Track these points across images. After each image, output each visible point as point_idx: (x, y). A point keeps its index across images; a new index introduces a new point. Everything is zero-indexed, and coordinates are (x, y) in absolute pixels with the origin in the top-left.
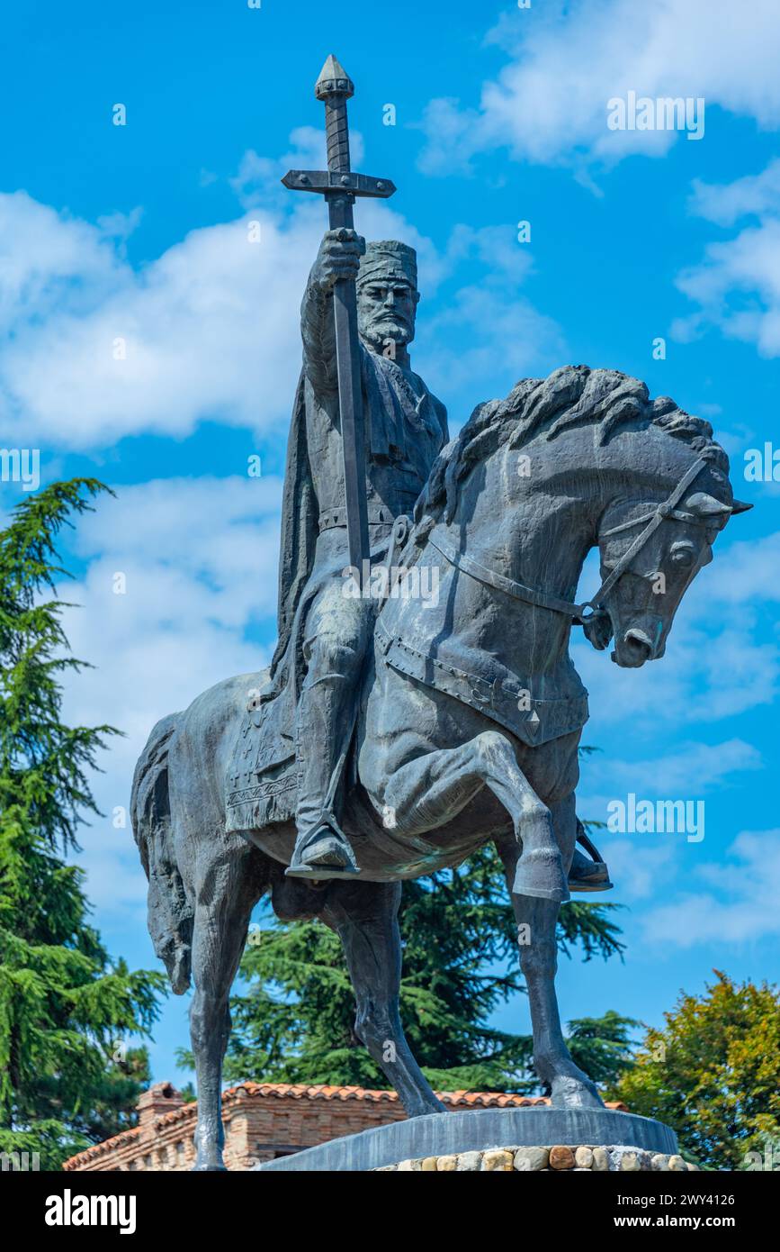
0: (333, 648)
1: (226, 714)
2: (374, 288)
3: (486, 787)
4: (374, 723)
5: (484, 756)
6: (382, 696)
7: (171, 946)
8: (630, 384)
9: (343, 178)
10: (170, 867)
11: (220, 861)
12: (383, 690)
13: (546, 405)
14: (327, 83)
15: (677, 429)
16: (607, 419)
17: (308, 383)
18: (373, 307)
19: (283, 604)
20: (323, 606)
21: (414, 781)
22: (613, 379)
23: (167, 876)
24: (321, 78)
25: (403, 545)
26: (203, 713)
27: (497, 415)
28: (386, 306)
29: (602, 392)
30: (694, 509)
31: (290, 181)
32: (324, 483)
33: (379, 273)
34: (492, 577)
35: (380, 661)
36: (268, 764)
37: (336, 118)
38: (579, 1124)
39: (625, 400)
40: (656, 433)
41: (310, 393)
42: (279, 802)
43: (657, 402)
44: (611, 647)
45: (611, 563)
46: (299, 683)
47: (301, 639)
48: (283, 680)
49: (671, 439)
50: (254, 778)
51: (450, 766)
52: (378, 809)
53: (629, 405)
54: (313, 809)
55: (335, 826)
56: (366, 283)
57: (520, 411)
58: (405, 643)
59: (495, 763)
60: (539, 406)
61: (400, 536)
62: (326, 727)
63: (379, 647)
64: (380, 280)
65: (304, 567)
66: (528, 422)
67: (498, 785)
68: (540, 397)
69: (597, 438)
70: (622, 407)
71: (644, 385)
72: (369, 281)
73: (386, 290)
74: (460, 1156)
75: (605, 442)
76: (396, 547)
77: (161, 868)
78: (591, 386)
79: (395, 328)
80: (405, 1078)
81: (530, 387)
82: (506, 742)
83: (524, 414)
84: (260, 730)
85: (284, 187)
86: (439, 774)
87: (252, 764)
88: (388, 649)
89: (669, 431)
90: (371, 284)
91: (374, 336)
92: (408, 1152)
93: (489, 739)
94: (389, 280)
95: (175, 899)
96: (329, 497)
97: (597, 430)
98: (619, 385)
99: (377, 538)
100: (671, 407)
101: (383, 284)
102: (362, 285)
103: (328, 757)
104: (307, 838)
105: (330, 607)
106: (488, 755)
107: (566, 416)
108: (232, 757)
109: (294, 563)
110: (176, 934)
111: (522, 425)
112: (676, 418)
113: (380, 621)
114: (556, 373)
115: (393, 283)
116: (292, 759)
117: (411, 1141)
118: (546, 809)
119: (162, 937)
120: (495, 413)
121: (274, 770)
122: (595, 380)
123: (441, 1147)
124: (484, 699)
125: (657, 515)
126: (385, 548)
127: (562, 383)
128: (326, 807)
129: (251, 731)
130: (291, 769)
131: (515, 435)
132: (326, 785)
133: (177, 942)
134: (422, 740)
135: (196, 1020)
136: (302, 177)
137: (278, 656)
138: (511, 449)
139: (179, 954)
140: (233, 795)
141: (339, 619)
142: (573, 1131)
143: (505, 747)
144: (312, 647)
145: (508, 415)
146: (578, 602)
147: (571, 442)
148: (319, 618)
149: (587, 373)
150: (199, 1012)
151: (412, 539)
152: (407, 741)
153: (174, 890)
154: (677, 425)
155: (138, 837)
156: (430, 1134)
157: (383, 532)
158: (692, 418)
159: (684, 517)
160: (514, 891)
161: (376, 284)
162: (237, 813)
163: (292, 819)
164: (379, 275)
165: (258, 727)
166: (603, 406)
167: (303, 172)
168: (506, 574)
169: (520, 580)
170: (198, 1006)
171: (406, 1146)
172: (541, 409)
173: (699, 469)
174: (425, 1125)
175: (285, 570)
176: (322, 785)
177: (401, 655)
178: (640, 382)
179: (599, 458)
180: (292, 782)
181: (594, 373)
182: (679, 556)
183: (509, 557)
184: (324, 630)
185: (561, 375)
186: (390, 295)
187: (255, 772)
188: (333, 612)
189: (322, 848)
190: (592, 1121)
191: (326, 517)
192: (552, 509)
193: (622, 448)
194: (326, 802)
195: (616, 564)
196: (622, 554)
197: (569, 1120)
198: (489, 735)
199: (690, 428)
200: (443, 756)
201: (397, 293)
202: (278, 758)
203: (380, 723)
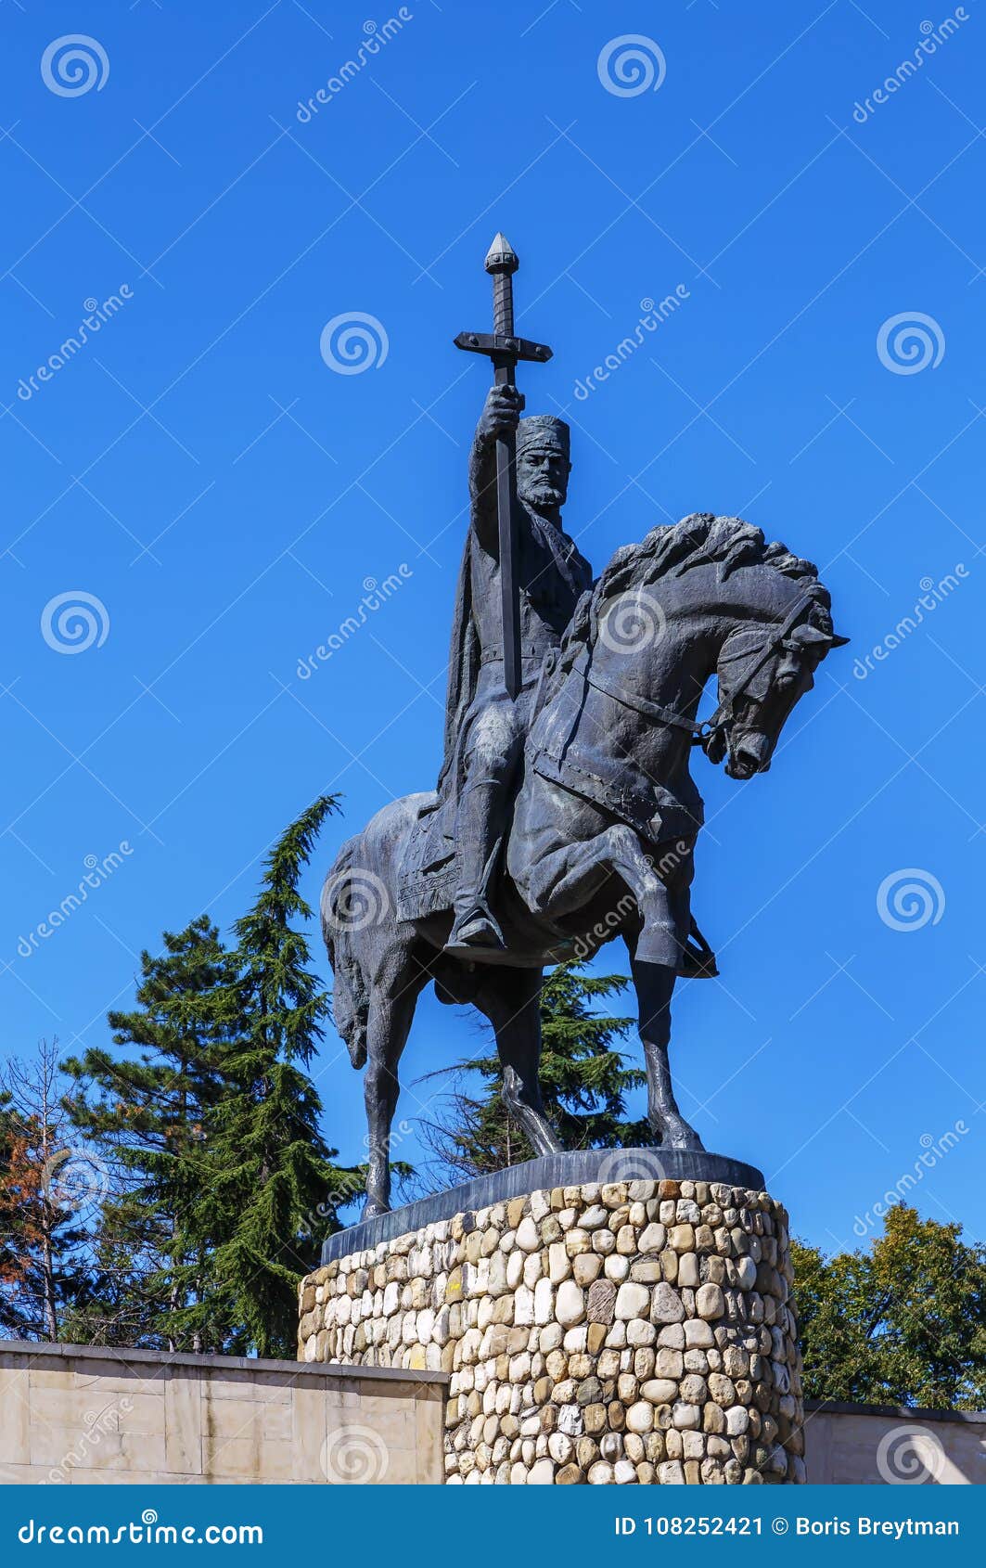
0: (489, 757)
1: (399, 825)
2: (533, 456)
3: (616, 872)
4: (522, 822)
5: (614, 845)
6: (530, 799)
7: (351, 1026)
8: (750, 529)
9: (507, 341)
10: (351, 961)
11: (391, 950)
12: (530, 794)
13: (676, 547)
14: (495, 256)
15: (787, 569)
16: (728, 558)
17: (474, 535)
18: (532, 473)
19: (449, 728)
20: (482, 724)
21: (554, 870)
22: (734, 525)
23: (349, 969)
24: (491, 251)
25: (550, 674)
26: (380, 824)
27: (634, 557)
28: (543, 472)
29: (725, 536)
30: (798, 639)
31: (460, 342)
32: (485, 622)
33: (538, 442)
34: (625, 696)
35: (529, 769)
36: (433, 861)
37: (502, 288)
38: (684, 1163)
39: (744, 543)
40: (769, 572)
41: (475, 543)
42: (441, 894)
43: (772, 546)
44: (725, 762)
45: (727, 686)
46: (459, 790)
47: (462, 753)
48: (447, 792)
49: (782, 578)
50: (420, 874)
51: (584, 857)
52: (523, 896)
53: (747, 547)
54: (467, 896)
55: (487, 910)
56: (526, 451)
57: (654, 552)
58: (549, 753)
59: (623, 851)
60: (670, 547)
61: (548, 666)
62: (482, 826)
63: (528, 758)
64: (538, 449)
65: (467, 696)
66: (660, 561)
67: (626, 870)
68: (671, 539)
69: (719, 576)
70: (741, 548)
71: (761, 531)
72: (529, 450)
73: (543, 458)
74: (583, 1187)
75: (726, 578)
76: (545, 677)
77: (343, 963)
78: (716, 530)
79: (550, 491)
80: (541, 1136)
81: (662, 531)
82: (633, 833)
83: (657, 554)
84: (427, 834)
85: (455, 346)
86: (576, 861)
87: (417, 864)
88: (536, 758)
89: (780, 571)
90: (529, 453)
91: (532, 497)
92: (540, 1184)
93: (617, 832)
94: (546, 449)
95: (355, 987)
96: (490, 635)
97: (719, 567)
98: (739, 529)
99: (529, 670)
100: (783, 551)
101: (540, 453)
102: (523, 454)
103: (482, 852)
104: (462, 919)
105: (488, 725)
106: (617, 843)
107: (693, 557)
108: (402, 859)
109: (458, 694)
110: (356, 1017)
111: (656, 563)
112: (788, 560)
113: (530, 738)
114: (686, 519)
115: (548, 452)
116: (452, 857)
117: (543, 1176)
118: (665, 888)
119: (344, 1020)
120: (632, 555)
121: (436, 866)
122: (718, 526)
123: (568, 1179)
124: (617, 801)
125: (768, 643)
126: (536, 678)
127: (690, 528)
128: (480, 893)
129: (419, 836)
130: (451, 864)
131: (648, 573)
132: (479, 877)
133: (356, 1024)
134: (562, 835)
135: (369, 1086)
136: (471, 338)
137: (444, 772)
138: (645, 585)
139: (357, 1035)
140: (402, 891)
141: (495, 735)
142: (679, 1169)
143: (632, 837)
144: (470, 757)
145: (643, 556)
146: (699, 720)
147: (696, 578)
148: (478, 733)
149: (712, 520)
150: (372, 1080)
151: (559, 668)
152: (549, 836)
153: (355, 981)
154: (787, 566)
155: (327, 938)
156: (558, 1169)
157: (534, 665)
158: (800, 560)
159: (791, 646)
160: (636, 958)
161: (534, 452)
162: (406, 906)
163: (451, 908)
164: (538, 444)
165: (425, 832)
166: (725, 547)
167: (473, 334)
168: (638, 694)
169: (648, 698)
170: (371, 1073)
171: (538, 1179)
172: (671, 550)
173: (805, 604)
174: (555, 1162)
175: (451, 698)
176: (477, 875)
177: (546, 762)
178: (758, 528)
179: (722, 594)
180: (452, 876)
181: (718, 520)
182: (786, 679)
183: (641, 678)
184: (482, 742)
185: (690, 520)
186: (546, 462)
187: (421, 869)
188: (490, 728)
189: (475, 927)
190: (695, 1160)
191: (486, 653)
192: (678, 638)
193: (740, 584)
194: (480, 889)
195: (733, 686)
196: (737, 678)
197: (676, 1159)
198: (619, 827)
199: (798, 568)
200: (580, 846)
201: (552, 461)
202: (442, 856)
203: (527, 821)
